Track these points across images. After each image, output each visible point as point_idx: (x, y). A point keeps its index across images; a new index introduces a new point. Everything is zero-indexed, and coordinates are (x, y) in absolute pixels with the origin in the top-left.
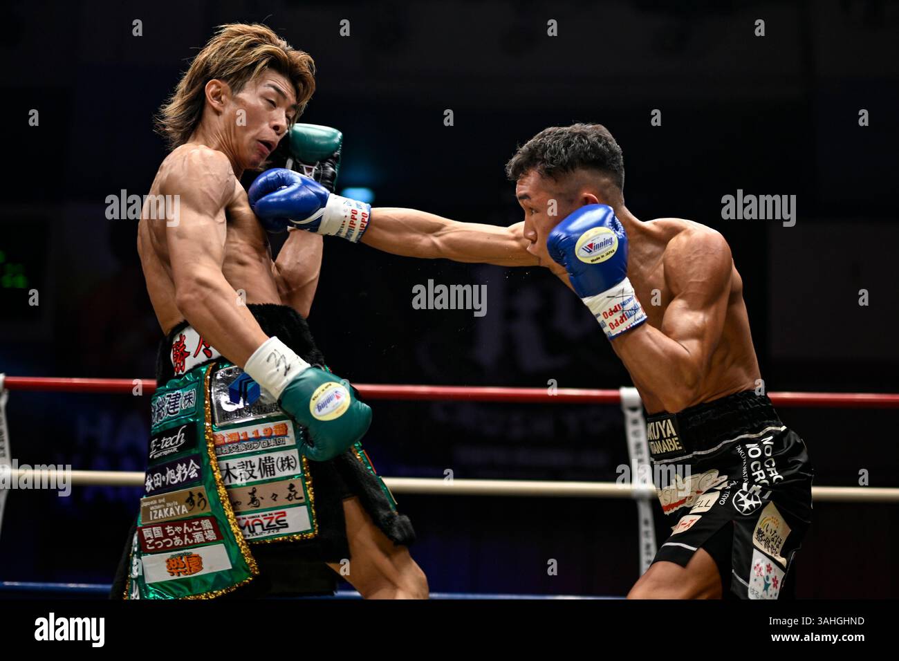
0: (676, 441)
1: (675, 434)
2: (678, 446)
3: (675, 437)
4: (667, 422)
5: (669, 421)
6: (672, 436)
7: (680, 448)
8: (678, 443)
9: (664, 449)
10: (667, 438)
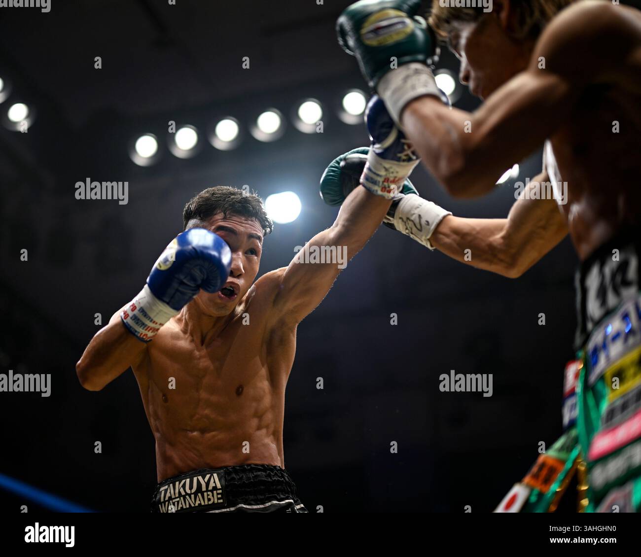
0: (218, 494)
1: (219, 486)
2: (218, 499)
3: (219, 489)
4: (212, 475)
5: (215, 475)
6: (215, 488)
7: (221, 501)
8: (220, 496)
9: (198, 502)
10: (207, 491)
